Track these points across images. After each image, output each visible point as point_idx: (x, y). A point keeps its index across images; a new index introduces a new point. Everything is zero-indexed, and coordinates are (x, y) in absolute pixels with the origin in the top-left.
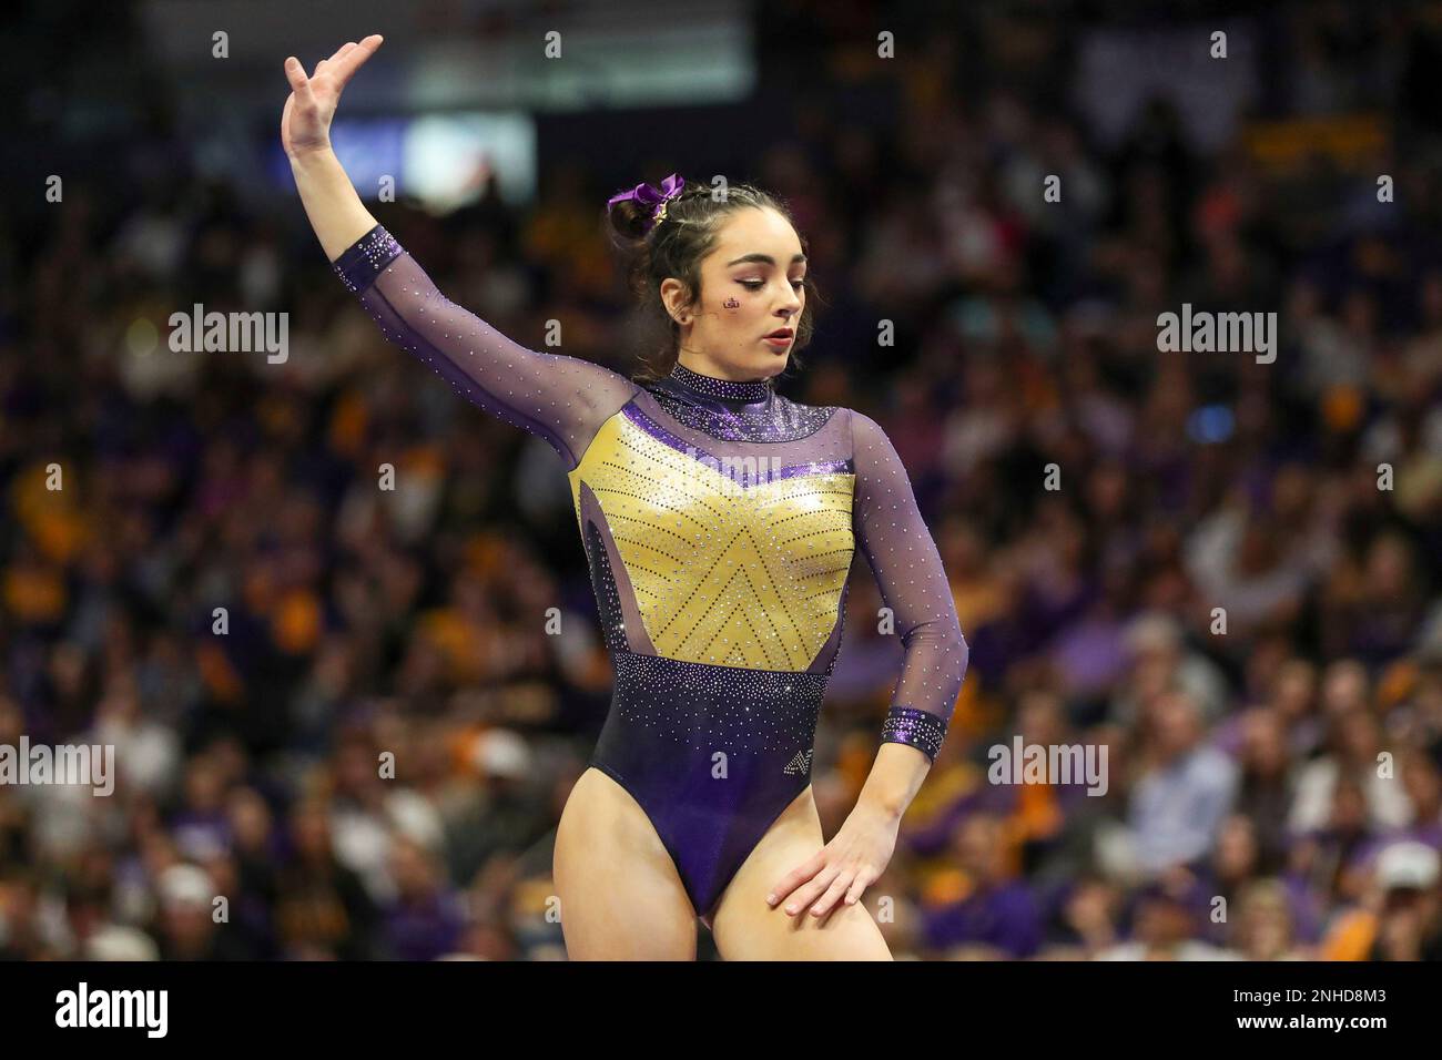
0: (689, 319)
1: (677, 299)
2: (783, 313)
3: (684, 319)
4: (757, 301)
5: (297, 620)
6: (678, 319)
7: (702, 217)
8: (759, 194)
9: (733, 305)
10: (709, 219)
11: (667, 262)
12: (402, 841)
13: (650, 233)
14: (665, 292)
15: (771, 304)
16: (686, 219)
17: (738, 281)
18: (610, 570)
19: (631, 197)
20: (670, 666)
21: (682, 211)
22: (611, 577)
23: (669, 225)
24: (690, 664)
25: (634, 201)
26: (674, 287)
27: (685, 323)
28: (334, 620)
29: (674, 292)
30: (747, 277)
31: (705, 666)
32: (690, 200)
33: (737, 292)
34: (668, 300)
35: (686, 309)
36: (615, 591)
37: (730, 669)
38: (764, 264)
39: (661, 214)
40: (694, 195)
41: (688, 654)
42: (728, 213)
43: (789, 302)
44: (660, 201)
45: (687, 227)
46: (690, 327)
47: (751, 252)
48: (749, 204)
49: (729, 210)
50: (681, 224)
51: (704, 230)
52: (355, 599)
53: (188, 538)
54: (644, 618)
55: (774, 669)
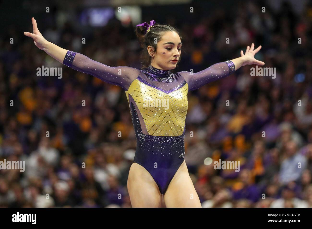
0: (154, 55)
1: (151, 51)
2: (175, 56)
3: (152, 55)
4: (170, 53)
5: (86, 124)
6: (151, 55)
7: (158, 32)
8: (172, 27)
9: (164, 53)
10: (160, 33)
11: (149, 42)
12: (110, 176)
13: (146, 34)
14: (148, 49)
15: (173, 54)
16: (155, 32)
17: (166, 48)
18: (137, 114)
19: (142, 25)
20: (152, 137)
21: (154, 30)
22: (138, 116)
23: (150, 33)
24: (156, 136)
25: (143, 26)
26: (150, 48)
27: (153, 56)
28: (94, 124)
29: (150, 49)
30: (168, 47)
31: (160, 137)
32: (156, 28)
33: (165, 51)
34: (149, 50)
35: (153, 53)
36: (139, 119)
37: (165, 137)
38: (172, 44)
39: (149, 30)
40: (157, 27)
41: (156, 134)
42: (164, 32)
43: (177, 54)
44: (149, 26)
45: (155, 34)
46: (154, 57)
47: (169, 42)
48: (170, 30)
49: (165, 31)
50: (153, 33)
51: (159, 35)
52: (99, 120)
53: (60, 106)
54: (146, 126)
55: (175, 136)
